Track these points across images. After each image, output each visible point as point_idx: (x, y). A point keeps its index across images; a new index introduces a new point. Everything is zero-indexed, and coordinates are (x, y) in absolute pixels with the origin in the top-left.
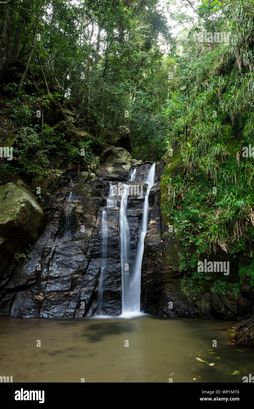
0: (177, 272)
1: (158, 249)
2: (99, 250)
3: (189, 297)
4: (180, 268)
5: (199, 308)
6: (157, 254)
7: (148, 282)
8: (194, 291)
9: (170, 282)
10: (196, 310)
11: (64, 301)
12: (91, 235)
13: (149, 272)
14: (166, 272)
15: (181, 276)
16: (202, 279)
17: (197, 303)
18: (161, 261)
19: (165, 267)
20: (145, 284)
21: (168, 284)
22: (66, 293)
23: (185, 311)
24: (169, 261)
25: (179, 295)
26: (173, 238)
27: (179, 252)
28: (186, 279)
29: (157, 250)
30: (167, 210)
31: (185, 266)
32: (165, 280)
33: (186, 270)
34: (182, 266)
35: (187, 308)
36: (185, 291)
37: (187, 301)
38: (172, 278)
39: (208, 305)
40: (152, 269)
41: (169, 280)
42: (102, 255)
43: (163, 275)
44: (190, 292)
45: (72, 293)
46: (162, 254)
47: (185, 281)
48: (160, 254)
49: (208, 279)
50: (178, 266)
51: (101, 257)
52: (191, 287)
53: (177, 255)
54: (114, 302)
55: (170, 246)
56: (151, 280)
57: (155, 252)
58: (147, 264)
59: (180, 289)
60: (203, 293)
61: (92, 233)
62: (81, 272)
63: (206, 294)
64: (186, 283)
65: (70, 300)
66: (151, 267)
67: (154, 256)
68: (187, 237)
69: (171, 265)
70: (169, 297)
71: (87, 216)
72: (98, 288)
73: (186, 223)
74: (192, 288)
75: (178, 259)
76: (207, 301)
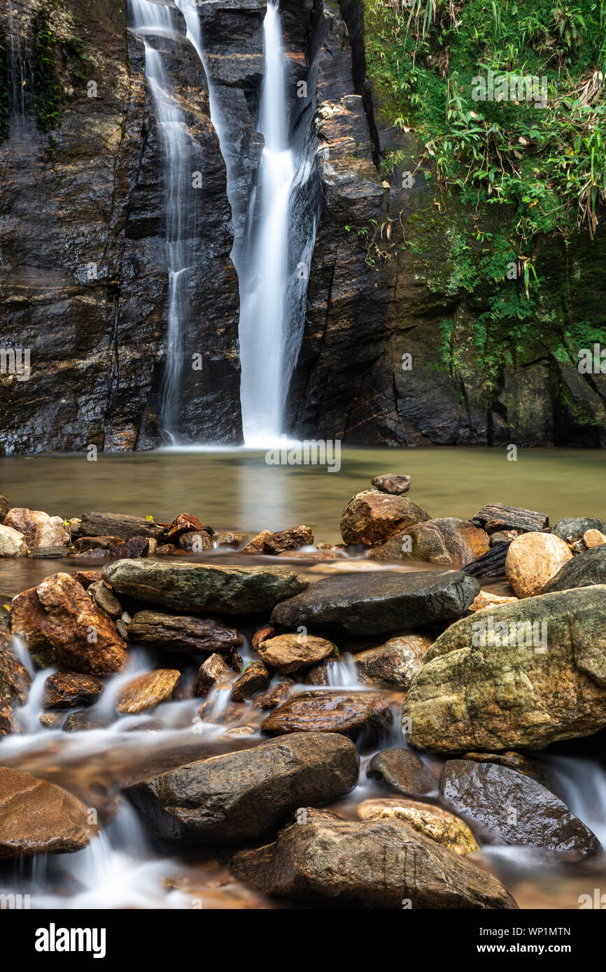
0: (440, 296)
1: (375, 211)
2: (155, 207)
3: (471, 381)
4: (453, 283)
5: (510, 415)
6: (372, 229)
7: (333, 329)
8: (490, 360)
9: (407, 330)
10: (499, 422)
11: (58, 396)
12: (119, 144)
13: (343, 293)
14: (401, 293)
15: (450, 312)
16: (527, 320)
17: (502, 399)
18: (388, 256)
19: (401, 277)
20: (319, 335)
21: (399, 339)
22: (63, 365)
23: (459, 426)
24: (416, 256)
25: (435, 375)
26: (427, 174)
27: (451, 226)
28: (464, 323)
29: (374, 217)
30: (393, 68)
31: (469, 276)
32: (394, 324)
33: (471, 290)
34: (460, 276)
35: (465, 415)
36: (456, 363)
37: (465, 394)
38: (416, 316)
39: (539, 405)
40: (353, 284)
41: (405, 323)
42: (164, 226)
43: (390, 305)
44: (475, 367)
45: (83, 364)
46: (392, 232)
47: (461, 328)
48: (385, 230)
49: (546, 318)
50: (447, 274)
51: (163, 235)
52: (479, 348)
53: (442, 238)
54: (216, 400)
55: (416, 201)
56: (344, 323)
57: (366, 222)
58: (333, 267)
59: (438, 356)
60: (525, 366)
61: (123, 136)
62: (103, 287)
63: (533, 369)
64: (462, 334)
65: (78, 392)
66: (350, 275)
67: (361, 239)
68: (481, 174)
69: (419, 270)
70: (404, 379)
71: (95, 58)
72: (166, 347)
73: (472, 121)
74: (482, 352)
75: (445, 250)
76: (537, 392)
